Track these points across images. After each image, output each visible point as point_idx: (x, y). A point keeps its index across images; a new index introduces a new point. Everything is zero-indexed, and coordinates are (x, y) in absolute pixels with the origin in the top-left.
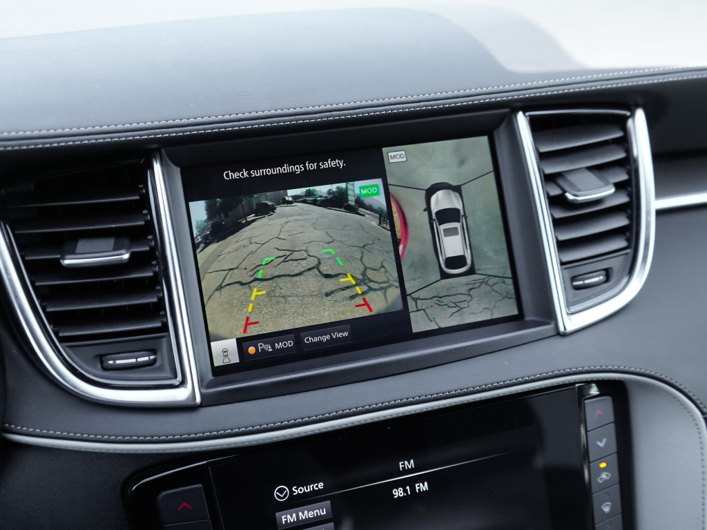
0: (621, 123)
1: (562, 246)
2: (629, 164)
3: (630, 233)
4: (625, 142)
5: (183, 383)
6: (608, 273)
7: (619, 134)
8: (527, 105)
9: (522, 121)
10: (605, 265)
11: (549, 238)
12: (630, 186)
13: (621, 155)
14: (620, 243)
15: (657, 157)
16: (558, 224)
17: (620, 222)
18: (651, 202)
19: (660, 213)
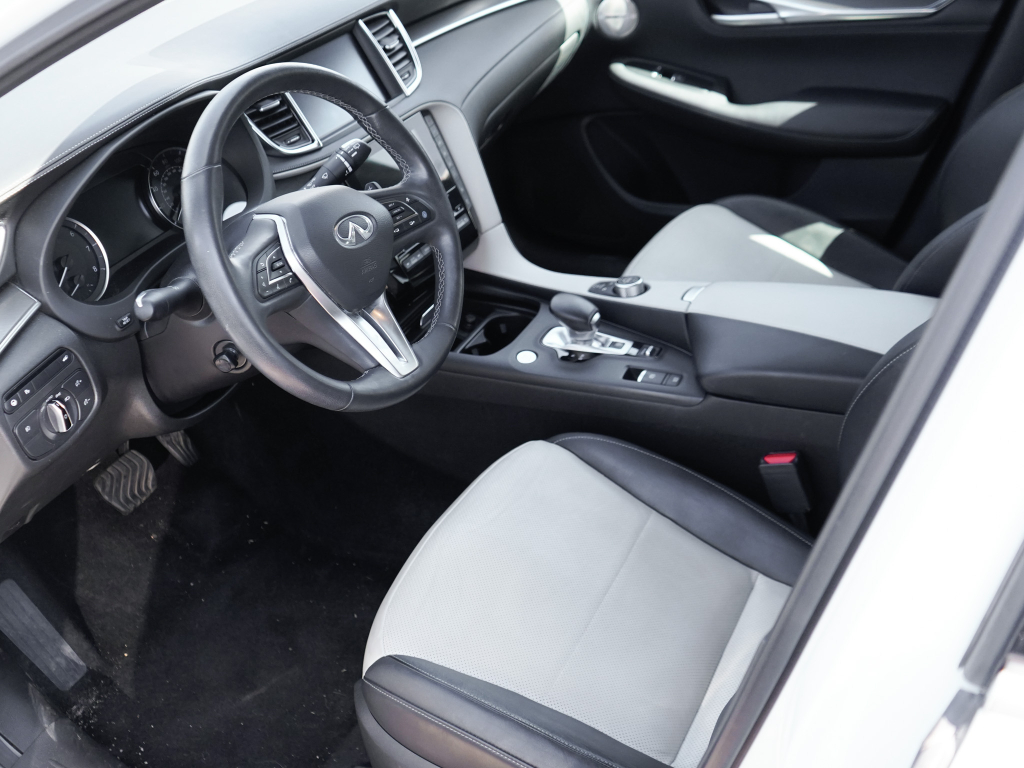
0: (386, 17)
1: (395, 65)
2: (396, 31)
3: (408, 56)
4: (391, 24)
5: (313, 141)
6: (409, 72)
7: (387, 22)
8: (362, 17)
9: (361, 23)
10: (406, 70)
11: (389, 63)
12: (401, 39)
13: (391, 30)
14: (406, 62)
15: (406, 26)
16: (390, 57)
17: (402, 54)
18: (411, 45)
19: (416, 47)
